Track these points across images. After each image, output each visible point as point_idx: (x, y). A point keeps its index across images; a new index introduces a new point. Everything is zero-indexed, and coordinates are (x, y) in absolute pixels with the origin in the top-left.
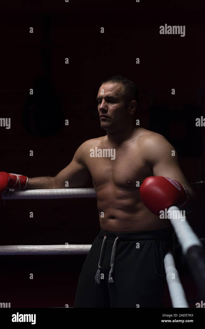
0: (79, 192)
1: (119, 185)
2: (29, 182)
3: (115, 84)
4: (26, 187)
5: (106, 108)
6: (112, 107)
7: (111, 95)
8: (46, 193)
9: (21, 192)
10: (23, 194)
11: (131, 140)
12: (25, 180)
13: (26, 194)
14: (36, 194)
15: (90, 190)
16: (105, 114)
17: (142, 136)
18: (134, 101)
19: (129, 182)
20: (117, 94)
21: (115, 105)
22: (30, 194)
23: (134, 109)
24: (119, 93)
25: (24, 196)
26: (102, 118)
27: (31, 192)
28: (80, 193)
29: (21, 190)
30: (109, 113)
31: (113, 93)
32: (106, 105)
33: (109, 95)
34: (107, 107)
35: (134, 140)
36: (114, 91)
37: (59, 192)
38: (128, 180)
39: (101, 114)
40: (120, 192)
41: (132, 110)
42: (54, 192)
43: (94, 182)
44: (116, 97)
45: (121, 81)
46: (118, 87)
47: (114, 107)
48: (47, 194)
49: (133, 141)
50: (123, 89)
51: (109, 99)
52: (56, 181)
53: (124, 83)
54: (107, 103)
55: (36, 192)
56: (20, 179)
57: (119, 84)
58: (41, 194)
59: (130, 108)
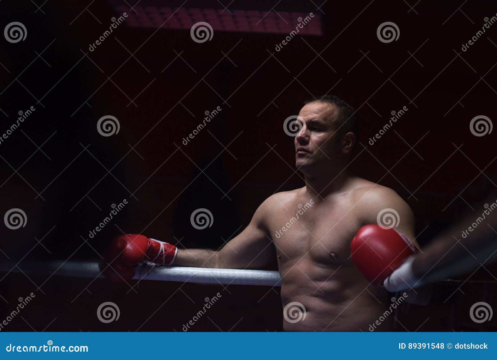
0: (255, 275)
1: (318, 259)
2: (178, 254)
3: (325, 105)
4: (173, 261)
5: (307, 138)
6: (315, 137)
7: (316, 119)
8: (204, 273)
9: (166, 269)
10: (168, 272)
11: (342, 194)
12: (173, 250)
13: (172, 273)
14: (188, 273)
15: (273, 274)
16: (305, 147)
17: (360, 189)
18: (351, 133)
19: (333, 255)
20: (325, 119)
21: (321, 135)
22: (178, 273)
23: (350, 145)
24: (328, 118)
25: (170, 276)
26: (300, 152)
27: (180, 271)
28: (257, 277)
29: (164, 266)
30: (310, 146)
31: (320, 117)
32: (308, 134)
33: (313, 118)
34: (309, 137)
35: (347, 194)
36: (321, 113)
37: (223, 273)
38: (331, 252)
39: (298, 146)
40: (318, 270)
41: (346, 146)
42: (217, 273)
43: (279, 257)
44: (324, 122)
45: (334, 102)
46: (329, 109)
47: (319, 137)
48: (205, 275)
49: (344, 195)
50: (336, 113)
51: (312, 126)
52: (220, 257)
53: (339, 105)
54: (309, 131)
55: (188, 272)
56: (164, 249)
57: (330, 105)
58: (196, 275)
59: (344, 142)
